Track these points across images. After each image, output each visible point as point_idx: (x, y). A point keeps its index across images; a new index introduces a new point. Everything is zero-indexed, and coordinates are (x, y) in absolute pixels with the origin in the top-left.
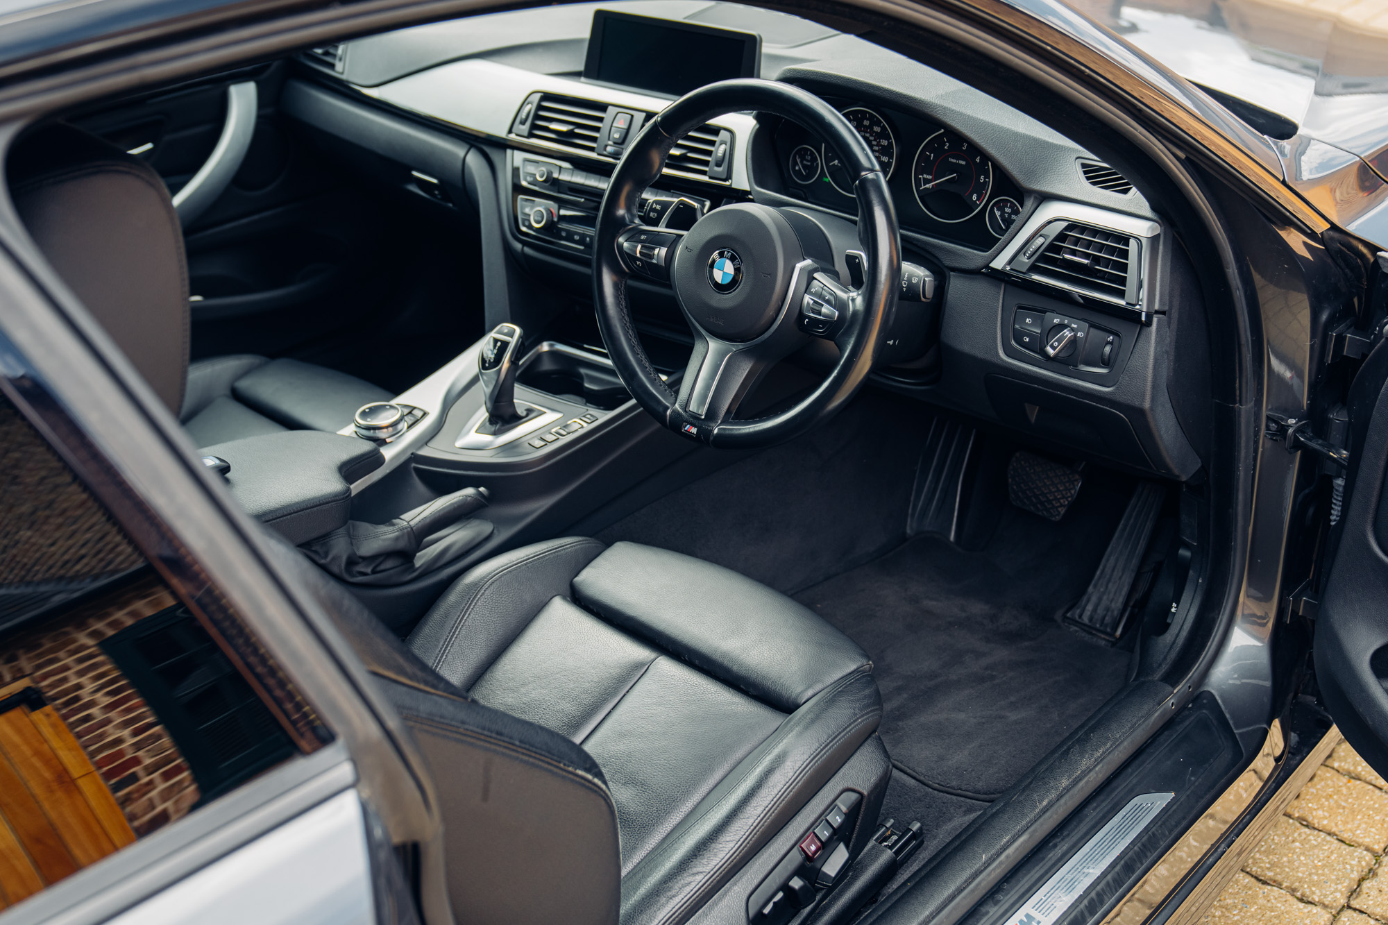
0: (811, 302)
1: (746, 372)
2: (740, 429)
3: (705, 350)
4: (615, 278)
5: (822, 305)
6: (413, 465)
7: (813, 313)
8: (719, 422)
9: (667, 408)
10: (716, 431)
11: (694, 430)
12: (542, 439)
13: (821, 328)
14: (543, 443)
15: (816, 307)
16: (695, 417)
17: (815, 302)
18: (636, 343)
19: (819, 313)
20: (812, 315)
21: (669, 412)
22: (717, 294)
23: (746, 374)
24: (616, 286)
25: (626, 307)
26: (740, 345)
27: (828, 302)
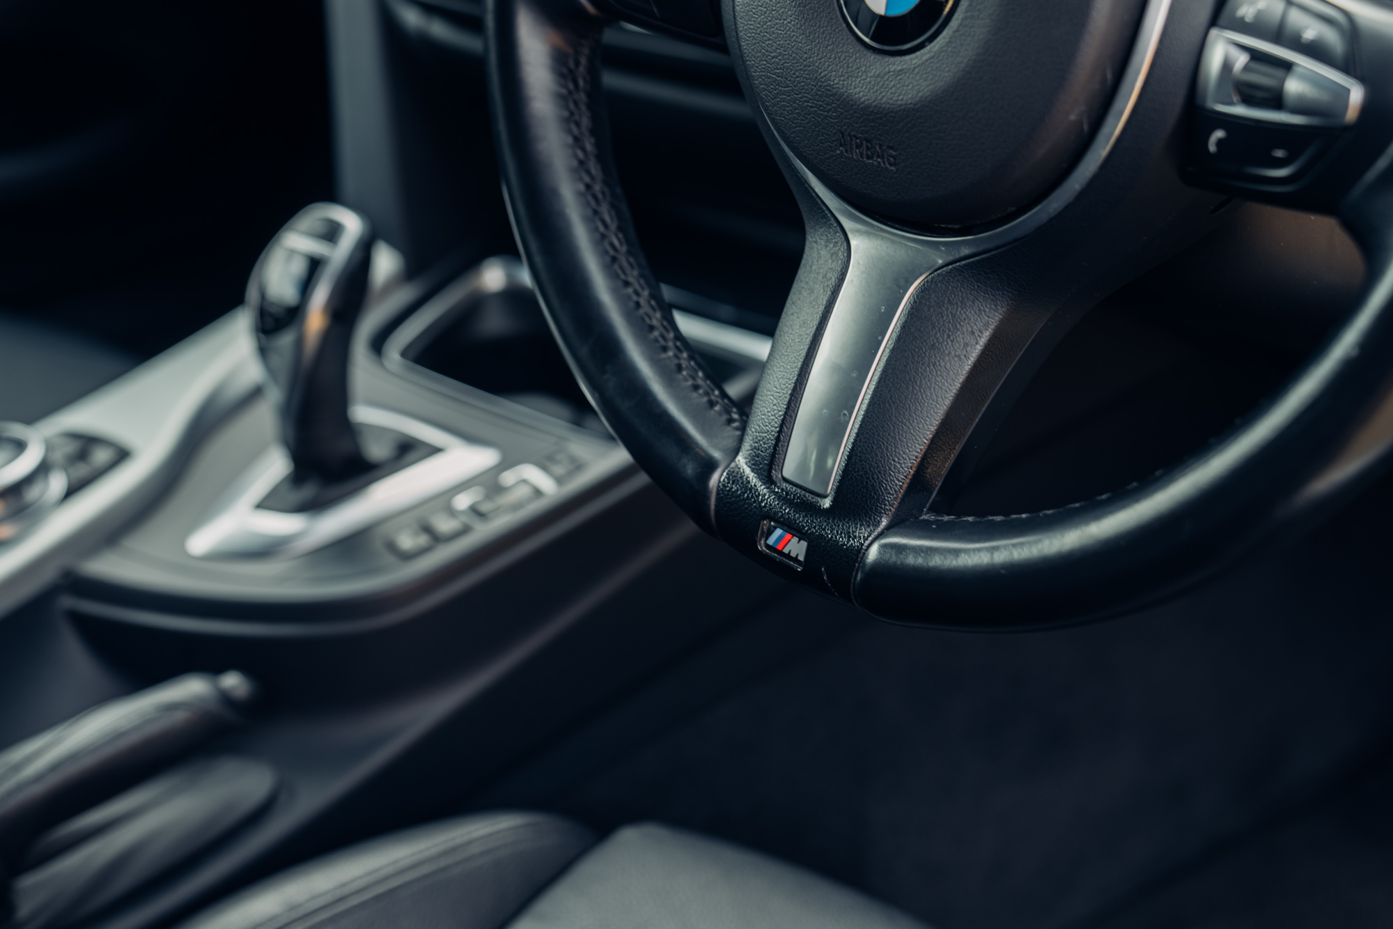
0: (1241, 60)
1: (983, 341)
2: (956, 552)
3: (837, 266)
4: (557, 39)
5: (1287, 66)
6: (68, 602)
7: (1248, 101)
8: (884, 522)
9: (709, 466)
10: (873, 553)
11: (797, 548)
12: (427, 529)
13: (1279, 164)
14: (423, 540)
15: (1263, 77)
16: (802, 501)
17: (1256, 55)
18: (624, 249)
19: (1276, 100)
20: (1240, 110)
21: (715, 479)
22: (872, 57)
23: (979, 348)
24: (562, 65)
25: (593, 132)
26: (963, 245)
27: (1315, 51)
